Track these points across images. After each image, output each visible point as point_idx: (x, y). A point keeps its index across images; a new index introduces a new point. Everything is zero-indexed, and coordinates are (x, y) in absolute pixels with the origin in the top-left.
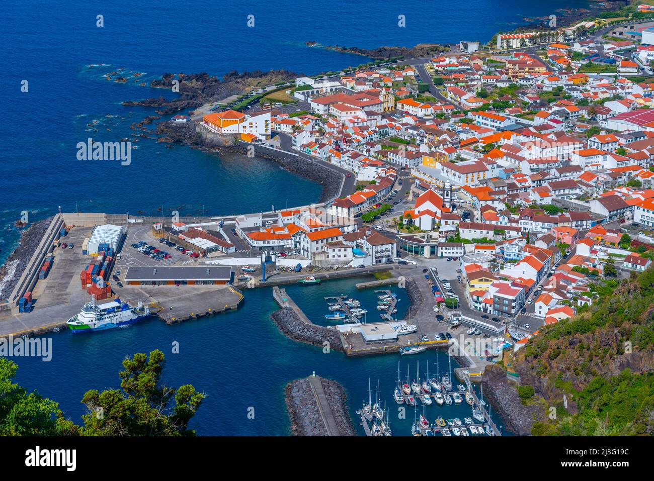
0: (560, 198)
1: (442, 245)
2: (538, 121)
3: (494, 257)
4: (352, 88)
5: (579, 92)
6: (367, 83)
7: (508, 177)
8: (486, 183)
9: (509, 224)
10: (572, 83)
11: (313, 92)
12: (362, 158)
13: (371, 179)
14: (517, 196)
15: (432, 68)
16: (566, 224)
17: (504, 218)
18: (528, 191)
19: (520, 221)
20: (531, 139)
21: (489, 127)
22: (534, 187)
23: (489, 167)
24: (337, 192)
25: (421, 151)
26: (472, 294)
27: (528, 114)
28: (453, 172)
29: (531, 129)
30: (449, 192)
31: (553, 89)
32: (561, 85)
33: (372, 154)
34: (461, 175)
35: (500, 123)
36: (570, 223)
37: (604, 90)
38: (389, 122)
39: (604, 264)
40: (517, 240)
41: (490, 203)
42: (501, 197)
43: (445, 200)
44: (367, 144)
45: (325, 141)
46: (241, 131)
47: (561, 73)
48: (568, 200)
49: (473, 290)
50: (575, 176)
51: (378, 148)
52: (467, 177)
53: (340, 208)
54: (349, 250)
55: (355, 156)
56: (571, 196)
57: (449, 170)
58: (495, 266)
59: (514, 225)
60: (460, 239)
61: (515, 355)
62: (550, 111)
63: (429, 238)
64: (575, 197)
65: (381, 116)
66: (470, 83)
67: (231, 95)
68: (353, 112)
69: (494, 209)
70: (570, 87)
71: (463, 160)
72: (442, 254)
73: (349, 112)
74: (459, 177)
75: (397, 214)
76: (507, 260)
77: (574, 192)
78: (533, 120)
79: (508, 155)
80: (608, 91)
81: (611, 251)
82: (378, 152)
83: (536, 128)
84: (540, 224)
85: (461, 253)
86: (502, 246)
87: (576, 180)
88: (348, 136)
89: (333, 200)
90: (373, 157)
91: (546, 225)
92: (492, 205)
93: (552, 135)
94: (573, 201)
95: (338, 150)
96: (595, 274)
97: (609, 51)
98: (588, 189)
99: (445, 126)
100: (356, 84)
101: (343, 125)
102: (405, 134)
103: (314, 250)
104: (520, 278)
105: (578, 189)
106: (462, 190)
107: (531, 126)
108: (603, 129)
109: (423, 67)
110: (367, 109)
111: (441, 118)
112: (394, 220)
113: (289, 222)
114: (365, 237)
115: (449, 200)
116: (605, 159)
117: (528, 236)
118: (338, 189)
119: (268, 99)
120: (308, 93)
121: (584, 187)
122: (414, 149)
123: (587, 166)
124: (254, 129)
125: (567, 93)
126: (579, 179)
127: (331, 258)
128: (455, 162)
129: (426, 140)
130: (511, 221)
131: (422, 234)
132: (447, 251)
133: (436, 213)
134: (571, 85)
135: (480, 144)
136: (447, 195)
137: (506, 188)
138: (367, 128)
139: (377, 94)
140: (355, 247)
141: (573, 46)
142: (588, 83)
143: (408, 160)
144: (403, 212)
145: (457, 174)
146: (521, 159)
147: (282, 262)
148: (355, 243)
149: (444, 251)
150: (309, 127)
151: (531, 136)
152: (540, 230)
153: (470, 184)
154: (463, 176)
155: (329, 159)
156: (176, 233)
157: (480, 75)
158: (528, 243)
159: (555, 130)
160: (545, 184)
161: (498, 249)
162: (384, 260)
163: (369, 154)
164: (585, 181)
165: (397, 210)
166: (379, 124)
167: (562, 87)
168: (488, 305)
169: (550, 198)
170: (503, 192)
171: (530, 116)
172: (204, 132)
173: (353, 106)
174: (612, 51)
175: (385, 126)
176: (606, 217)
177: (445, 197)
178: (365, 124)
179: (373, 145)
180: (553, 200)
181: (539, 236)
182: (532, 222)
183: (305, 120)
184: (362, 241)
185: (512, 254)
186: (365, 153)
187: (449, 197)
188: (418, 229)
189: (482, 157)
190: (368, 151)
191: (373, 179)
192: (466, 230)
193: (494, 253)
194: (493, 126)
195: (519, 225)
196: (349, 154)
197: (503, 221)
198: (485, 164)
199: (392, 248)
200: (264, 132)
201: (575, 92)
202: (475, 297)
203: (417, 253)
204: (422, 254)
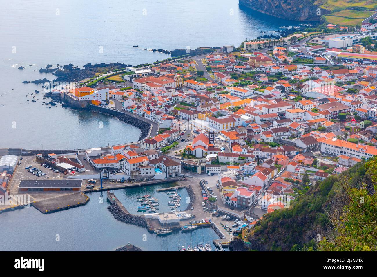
0: (278, 138)
1: (208, 165)
2: (267, 92)
3: (238, 173)
4: (159, 73)
5: (291, 75)
6: (167, 70)
7: (248, 125)
8: (235, 129)
9: (248, 153)
10: (287, 70)
11: (135, 76)
12: (162, 114)
13: (168, 127)
14: (253, 136)
15: (206, 62)
16: (281, 153)
17: (244, 150)
18: (259, 134)
19: (254, 151)
20: (262, 103)
21: (238, 96)
22: (263, 131)
23: (237, 119)
24: (147, 135)
25: (197, 111)
26: (225, 195)
27: (260, 89)
28: (216, 122)
29: (262, 97)
30: (213, 134)
31: (276, 73)
32: (280, 71)
33: (168, 112)
34: (220, 124)
35: (244, 94)
36: (284, 153)
37: (306, 74)
38: (179, 93)
39: (303, 177)
40: (252, 163)
41: (236, 141)
42: (243, 137)
43: (211, 139)
44: (166, 106)
45: (141, 105)
46: (92, 99)
47: (281, 64)
48: (283, 139)
49: (225, 193)
50: (287, 125)
51: (172, 108)
52: (224, 126)
53: (148, 144)
54: (153, 169)
55: (158, 113)
56: (285, 136)
57: (213, 121)
58: (239, 179)
59: (251, 154)
60: (219, 163)
61: (249, 231)
62: (274, 87)
63: (201, 161)
64: (287, 137)
65: (174, 90)
66: (227, 70)
67: (86, 78)
68: (158, 87)
69: (239, 144)
70: (286, 72)
71: (222, 115)
72: (208, 171)
73: (156, 88)
74: (219, 126)
75: (182, 148)
76: (245, 175)
77: (286, 134)
78: (264, 92)
79: (248, 112)
80: (308, 75)
81: (307, 169)
82: (172, 111)
83: (266, 97)
84: (266, 153)
85: (219, 171)
86: (243, 167)
87: (287, 127)
88: (155, 101)
89: (144, 139)
90: (169, 114)
91: (269, 153)
92: (238, 142)
93: (275, 100)
94: (286, 139)
95: (149, 109)
96: (298, 182)
97: (309, 51)
98: (295, 133)
99: (212, 96)
100: (161, 71)
101: (153, 95)
102: (189, 100)
103: (132, 170)
104: (253, 186)
105: (289, 133)
106: (221, 133)
107: (262, 95)
108: (304, 97)
109: (200, 61)
110: (166, 85)
111: (210, 91)
112: (180, 151)
113: (118, 153)
114: (162, 162)
115: (212, 139)
116: (305, 115)
117: (259, 160)
118: (148, 133)
119: (109, 80)
120: (132, 76)
121: (292, 131)
122: (193, 109)
123: (294, 119)
124: (99, 98)
125: (285, 76)
126: (290, 127)
127: (142, 174)
128: (217, 117)
129: (200, 104)
130: (248, 152)
131: (196, 160)
132: (211, 170)
133: (205, 147)
134: (287, 71)
135: (232, 106)
136: (212, 137)
137: (246, 132)
138: (166, 97)
139: (172, 77)
140: (156, 168)
141: (288, 48)
142: (297, 70)
143: (190, 116)
144: (186, 146)
145: (218, 123)
146: (256, 115)
147: (113, 176)
148: (157, 165)
149: (209, 170)
150: (132, 96)
151: (262, 101)
152: (266, 157)
153: (225, 130)
154: (221, 125)
155: (143, 115)
156: (51, 159)
157: (234, 66)
158: (258, 165)
159: (276, 98)
160: (269, 130)
161: (240, 168)
162: (174, 175)
163: (167, 112)
164: (293, 128)
165: (182, 146)
166: (173, 94)
167: (282, 73)
168: (234, 202)
169: (273, 138)
170: (245, 134)
171: (262, 90)
172: (69, 99)
173: (158, 84)
174: (311, 51)
175: (177, 96)
176: (305, 149)
177: (211, 138)
178: (165, 94)
179: (169, 107)
180: (274, 139)
181: (265, 160)
182: (261, 152)
183: (129, 93)
184: (161, 164)
185: (249, 171)
186: (164, 112)
187: (213, 138)
188: (195, 157)
189: (233, 114)
190: (166, 110)
191: (169, 127)
192: (222, 157)
193: (239, 170)
194: (240, 96)
195: (254, 154)
196: (154, 112)
197: (244, 152)
198: (234, 118)
199: (178, 168)
200: (105, 100)
201: (289, 75)
202: (226, 197)
203: (193, 171)
204: (196, 172)
